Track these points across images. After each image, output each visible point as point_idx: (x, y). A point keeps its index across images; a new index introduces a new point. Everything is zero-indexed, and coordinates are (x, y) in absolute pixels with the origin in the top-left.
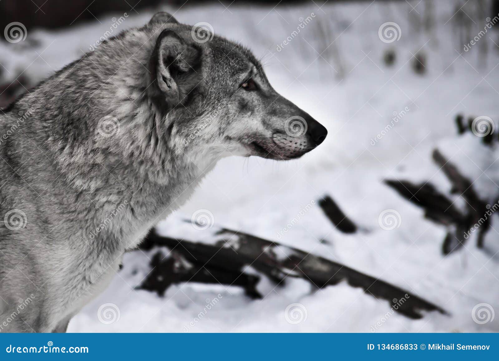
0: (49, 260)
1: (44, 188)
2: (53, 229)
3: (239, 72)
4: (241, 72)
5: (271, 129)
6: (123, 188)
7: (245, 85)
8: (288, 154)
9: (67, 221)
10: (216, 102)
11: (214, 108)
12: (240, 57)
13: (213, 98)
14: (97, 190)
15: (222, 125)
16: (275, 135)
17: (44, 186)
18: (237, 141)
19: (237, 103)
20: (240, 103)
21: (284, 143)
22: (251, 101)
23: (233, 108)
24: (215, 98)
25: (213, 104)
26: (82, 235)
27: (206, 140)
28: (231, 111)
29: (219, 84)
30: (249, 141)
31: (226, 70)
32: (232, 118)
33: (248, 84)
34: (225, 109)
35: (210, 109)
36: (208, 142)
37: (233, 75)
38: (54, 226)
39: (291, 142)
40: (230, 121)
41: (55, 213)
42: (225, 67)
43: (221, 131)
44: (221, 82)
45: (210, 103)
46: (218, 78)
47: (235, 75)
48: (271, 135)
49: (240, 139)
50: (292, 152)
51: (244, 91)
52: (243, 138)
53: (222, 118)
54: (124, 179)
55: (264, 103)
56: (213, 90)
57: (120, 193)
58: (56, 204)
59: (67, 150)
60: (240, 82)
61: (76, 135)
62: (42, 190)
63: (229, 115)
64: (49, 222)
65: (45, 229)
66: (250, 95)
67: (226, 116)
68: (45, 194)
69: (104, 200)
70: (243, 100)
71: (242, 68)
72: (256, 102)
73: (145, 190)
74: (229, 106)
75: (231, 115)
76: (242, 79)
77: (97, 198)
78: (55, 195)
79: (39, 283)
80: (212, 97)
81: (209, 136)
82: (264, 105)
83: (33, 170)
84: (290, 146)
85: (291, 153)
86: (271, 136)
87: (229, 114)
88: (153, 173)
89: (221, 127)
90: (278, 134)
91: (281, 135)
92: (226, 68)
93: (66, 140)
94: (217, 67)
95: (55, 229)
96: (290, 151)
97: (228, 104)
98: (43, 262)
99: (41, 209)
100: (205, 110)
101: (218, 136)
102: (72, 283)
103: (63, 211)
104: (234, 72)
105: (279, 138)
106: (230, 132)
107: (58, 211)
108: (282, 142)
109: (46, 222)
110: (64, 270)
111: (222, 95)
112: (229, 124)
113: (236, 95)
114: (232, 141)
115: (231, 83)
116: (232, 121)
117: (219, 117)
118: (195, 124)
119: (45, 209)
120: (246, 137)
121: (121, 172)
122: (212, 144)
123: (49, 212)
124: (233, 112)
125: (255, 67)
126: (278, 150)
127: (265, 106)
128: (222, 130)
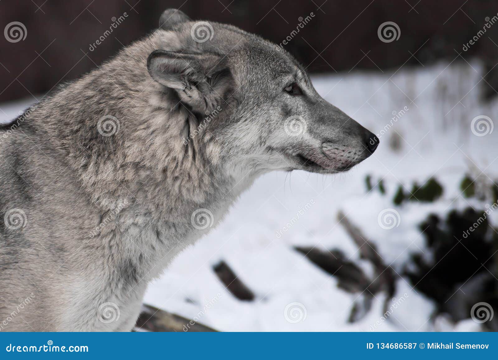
0: (63, 293)
1: (61, 210)
2: (70, 257)
3: (282, 75)
4: (283, 74)
5: (319, 138)
6: (152, 208)
7: (288, 89)
8: (339, 165)
9: (86, 248)
10: (255, 108)
11: (252, 114)
12: (282, 58)
13: (251, 103)
14: (123, 210)
15: (262, 134)
16: (324, 145)
17: (62, 208)
18: (280, 152)
19: (280, 109)
20: (283, 109)
21: (335, 153)
22: (296, 107)
23: (275, 114)
24: (254, 103)
25: (251, 109)
26: (103, 263)
27: (245, 150)
28: (272, 118)
29: (258, 88)
30: (294, 152)
31: (266, 71)
32: (275, 126)
33: (293, 88)
34: (266, 116)
35: (249, 115)
36: (247, 153)
37: (274, 78)
38: (71, 254)
39: (344, 151)
40: (272, 129)
41: (73, 238)
42: (265, 68)
43: (262, 141)
44: (260, 86)
45: (248, 108)
46: (256, 82)
47: (276, 78)
48: (320, 144)
49: (283, 150)
50: (344, 162)
51: (288, 96)
52: (287, 149)
53: (263, 125)
54: (154, 197)
55: (310, 110)
56: (251, 95)
57: (148, 213)
58: (75, 228)
59: (91, 167)
60: (283, 85)
61: (101, 150)
62: (58, 213)
63: (270, 123)
64: (65, 249)
65: (60, 257)
66: (295, 101)
67: (268, 123)
68: (62, 217)
69: (130, 221)
70: (286, 106)
71: (284, 71)
72: (301, 108)
73: (176, 209)
74: (271, 112)
75: (272, 122)
76: (285, 83)
77: (122, 220)
78: (75, 218)
79: (46, 320)
80: (250, 101)
81: (249, 145)
82: (310, 112)
83: (49, 190)
84: (342, 156)
85: (342, 163)
86: (320, 146)
87: (271, 120)
88: (188, 190)
89: (262, 136)
90: (328, 144)
91: (331, 144)
92: (266, 70)
93: (89, 157)
94: (255, 69)
95: (72, 258)
96: (341, 162)
97: (269, 110)
98: (54, 295)
99: (57, 234)
100: (242, 116)
101: (259, 146)
102: (83, 319)
103: (83, 236)
104: (275, 75)
105: (329, 148)
106: (272, 141)
107: (77, 237)
108: (333, 152)
109: (61, 249)
110: (77, 305)
111: (262, 99)
112: (270, 132)
113: (279, 100)
114: (274, 152)
115: (273, 86)
116: (275, 129)
117: (260, 124)
118: (231, 131)
119: (61, 234)
120: (291, 148)
121: (152, 189)
122: (253, 155)
123: (66, 237)
124: (275, 119)
125: (299, 71)
126: (327, 162)
127: (311, 114)
128: (263, 139)
